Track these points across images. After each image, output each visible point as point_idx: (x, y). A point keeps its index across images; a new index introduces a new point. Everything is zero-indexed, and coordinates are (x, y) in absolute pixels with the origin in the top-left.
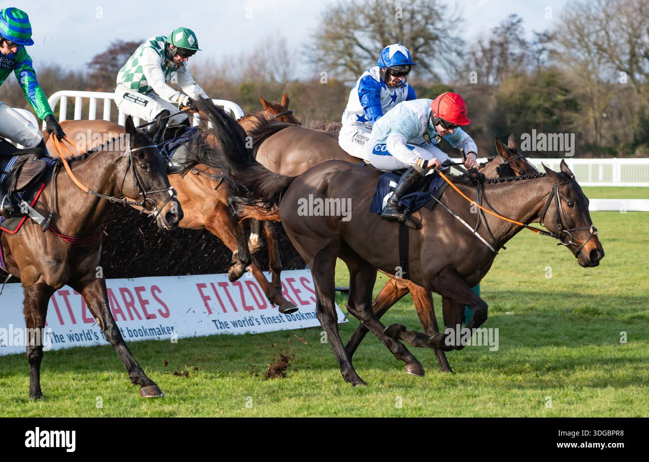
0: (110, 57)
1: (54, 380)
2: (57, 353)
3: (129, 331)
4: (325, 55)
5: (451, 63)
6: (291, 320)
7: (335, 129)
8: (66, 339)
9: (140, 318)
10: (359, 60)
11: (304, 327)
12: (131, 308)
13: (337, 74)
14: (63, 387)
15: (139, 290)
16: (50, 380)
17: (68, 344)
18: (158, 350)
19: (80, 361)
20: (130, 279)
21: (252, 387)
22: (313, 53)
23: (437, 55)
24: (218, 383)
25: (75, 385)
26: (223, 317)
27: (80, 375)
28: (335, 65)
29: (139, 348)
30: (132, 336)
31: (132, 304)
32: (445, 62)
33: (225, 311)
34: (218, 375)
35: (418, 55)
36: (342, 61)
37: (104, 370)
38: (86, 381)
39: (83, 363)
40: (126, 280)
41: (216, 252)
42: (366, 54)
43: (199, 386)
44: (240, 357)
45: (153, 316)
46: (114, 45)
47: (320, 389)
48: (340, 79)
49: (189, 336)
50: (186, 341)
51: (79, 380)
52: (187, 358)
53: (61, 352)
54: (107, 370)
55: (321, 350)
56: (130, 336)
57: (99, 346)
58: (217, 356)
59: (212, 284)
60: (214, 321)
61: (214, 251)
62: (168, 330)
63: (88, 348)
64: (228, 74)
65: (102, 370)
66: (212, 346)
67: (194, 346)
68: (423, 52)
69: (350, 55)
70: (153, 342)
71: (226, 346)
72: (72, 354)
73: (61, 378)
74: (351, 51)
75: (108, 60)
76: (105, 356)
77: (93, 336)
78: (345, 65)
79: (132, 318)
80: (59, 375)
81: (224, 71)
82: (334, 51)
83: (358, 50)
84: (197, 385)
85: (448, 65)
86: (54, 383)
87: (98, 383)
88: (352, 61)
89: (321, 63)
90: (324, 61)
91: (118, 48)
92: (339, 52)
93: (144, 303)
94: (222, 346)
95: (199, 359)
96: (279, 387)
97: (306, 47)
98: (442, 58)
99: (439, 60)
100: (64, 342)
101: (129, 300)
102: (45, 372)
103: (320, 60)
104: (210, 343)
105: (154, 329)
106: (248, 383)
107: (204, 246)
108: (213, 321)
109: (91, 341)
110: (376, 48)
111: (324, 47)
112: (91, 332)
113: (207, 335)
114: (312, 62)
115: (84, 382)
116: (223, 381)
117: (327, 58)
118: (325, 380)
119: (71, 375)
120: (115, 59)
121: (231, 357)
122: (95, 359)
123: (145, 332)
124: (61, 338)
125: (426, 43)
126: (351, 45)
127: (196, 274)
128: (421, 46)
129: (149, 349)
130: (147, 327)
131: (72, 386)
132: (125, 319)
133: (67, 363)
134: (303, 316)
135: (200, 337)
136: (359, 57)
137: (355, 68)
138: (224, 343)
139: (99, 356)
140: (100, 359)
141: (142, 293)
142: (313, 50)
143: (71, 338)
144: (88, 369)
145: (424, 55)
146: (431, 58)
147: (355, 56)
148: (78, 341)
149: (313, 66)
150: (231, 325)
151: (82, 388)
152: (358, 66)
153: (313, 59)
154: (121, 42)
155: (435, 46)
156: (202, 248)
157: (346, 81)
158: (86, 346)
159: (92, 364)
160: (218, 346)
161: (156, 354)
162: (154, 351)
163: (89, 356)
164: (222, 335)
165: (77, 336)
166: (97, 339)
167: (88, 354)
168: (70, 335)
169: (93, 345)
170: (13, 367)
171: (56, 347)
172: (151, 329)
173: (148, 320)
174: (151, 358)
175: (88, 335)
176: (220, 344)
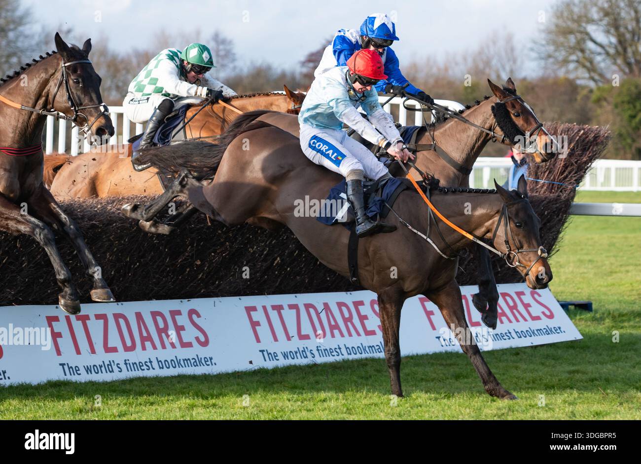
1: (268, 400)
2: (271, 372)
3: (347, 348)
4: (556, 51)
6: (521, 337)
7: (568, 131)
8: (280, 357)
9: (359, 334)
10: (592, 56)
11: (535, 344)
12: (349, 324)
13: (568, 72)
14: (278, 408)
15: (358, 304)
16: (263, 400)
17: (282, 362)
18: (378, 369)
19: (296, 381)
20: (349, 293)
21: (480, 409)
22: (543, 49)
24: (443, 405)
25: (290, 406)
27: (295, 396)
28: (566, 62)
29: (358, 366)
30: (350, 354)
31: (350, 319)
34: (443, 395)
36: (573, 57)
37: (321, 390)
38: (302, 402)
39: (298, 383)
40: (343, 293)
42: (599, 49)
43: (423, 408)
44: (466, 377)
45: (373, 333)
47: (554, 411)
48: (572, 76)
49: (411, 354)
51: (295, 401)
52: (409, 378)
53: (275, 371)
54: (324, 391)
55: (553, 369)
56: (348, 354)
57: (315, 365)
58: (441, 375)
63: (303, 366)
64: (450, 72)
65: (318, 391)
66: (437, 364)
67: (417, 365)
69: (583, 51)
70: (373, 360)
71: (450, 365)
72: (286, 373)
73: (275, 399)
74: (583, 46)
76: (322, 375)
77: (308, 354)
78: (577, 61)
79: (350, 335)
80: (274, 396)
81: (446, 69)
82: (564, 46)
83: (590, 45)
84: (421, 406)
86: (268, 404)
87: (314, 405)
88: (584, 58)
89: (551, 60)
90: (554, 57)
92: (570, 48)
93: (363, 318)
94: (447, 365)
95: (422, 379)
96: (509, 409)
97: (535, 42)
100: (278, 360)
101: (347, 315)
102: (259, 393)
103: (549, 56)
104: (434, 362)
105: (373, 346)
106: (476, 404)
108: (436, 338)
109: (306, 359)
110: (611, 43)
111: (554, 43)
112: (306, 350)
113: (431, 353)
114: (541, 58)
115: (299, 403)
116: (449, 402)
117: (557, 54)
118: (559, 401)
119: (286, 395)
121: (457, 377)
122: (312, 379)
123: (365, 350)
124: (275, 356)
126: (584, 40)
129: (368, 368)
130: (366, 344)
131: (288, 407)
132: (342, 335)
133: (282, 382)
134: (534, 333)
135: (423, 355)
136: (592, 53)
137: (588, 64)
138: (449, 362)
139: (315, 375)
140: (317, 378)
141: (360, 308)
142: (543, 45)
143: (285, 356)
144: (303, 389)
147: (588, 52)
148: (293, 359)
149: (543, 63)
151: (298, 409)
152: (591, 62)
153: (543, 55)
157: (578, 78)
158: (301, 364)
159: (308, 384)
160: (443, 365)
161: (376, 373)
162: (374, 370)
163: (304, 375)
164: (446, 353)
165: (291, 353)
166: (313, 357)
167: (304, 373)
168: (284, 352)
169: (309, 363)
170: (224, 387)
171: (270, 365)
172: (370, 346)
173: (367, 336)
174: (370, 377)
175: (303, 353)
176: (444, 363)
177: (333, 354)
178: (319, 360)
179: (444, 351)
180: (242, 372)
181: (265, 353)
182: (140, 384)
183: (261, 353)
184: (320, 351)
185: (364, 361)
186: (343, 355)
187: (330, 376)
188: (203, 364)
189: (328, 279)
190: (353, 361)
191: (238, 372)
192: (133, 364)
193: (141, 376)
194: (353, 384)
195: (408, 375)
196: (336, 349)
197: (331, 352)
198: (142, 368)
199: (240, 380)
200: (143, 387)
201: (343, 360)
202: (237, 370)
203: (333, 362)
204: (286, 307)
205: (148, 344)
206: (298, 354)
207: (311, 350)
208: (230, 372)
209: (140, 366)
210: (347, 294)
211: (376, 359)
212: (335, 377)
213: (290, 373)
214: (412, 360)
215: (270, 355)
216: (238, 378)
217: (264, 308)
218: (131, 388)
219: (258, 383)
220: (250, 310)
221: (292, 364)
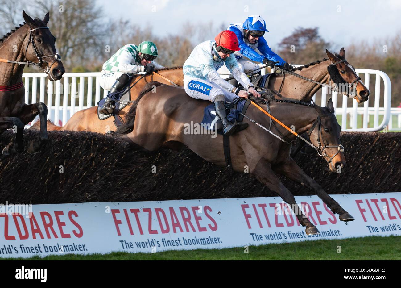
0: (294, 39)
2: (258, 248)
8: (264, 238)
9: (316, 224)
15: (315, 204)
17: (265, 242)
18: (329, 247)
19: (274, 254)
20: (309, 196)
26: (374, 224)
29: (315, 245)
33: (376, 220)
40: (306, 197)
41: (369, 178)
44: (386, 253)
45: (325, 223)
46: (297, 30)
49: (350, 237)
50: (349, 240)
52: (349, 253)
53: (261, 247)
56: (309, 237)
57: (287, 244)
58: (370, 251)
59: (367, 201)
60: (368, 227)
61: (368, 177)
62: (335, 233)
63: (279, 244)
64: (377, 51)
66: (367, 244)
67: (354, 245)
70: (325, 241)
71: (376, 245)
72: (268, 249)
75: (292, 42)
76: (291, 250)
77: (283, 236)
81: (374, 49)
91: (300, 33)
93: (318, 213)
94: (374, 244)
95: (357, 254)
100: (262, 240)
104: (365, 242)
105: (325, 232)
107: (361, 173)
109: (281, 240)
112: (281, 234)
113: (363, 237)
120: (297, 41)
121: (380, 253)
122: (284, 253)
124: (260, 238)
127: (355, 193)
129: (322, 246)
133: (265, 255)
135: (358, 238)
138: (375, 243)
139: (287, 251)
140: (288, 252)
141: (317, 206)
143: (267, 237)
148: (273, 239)
150: (380, 230)
154: (302, 28)
156: (360, 175)
158: (278, 243)
159: (282, 256)
160: (371, 245)
161: (327, 250)
162: (326, 248)
163: (280, 250)
164: (374, 237)
165: (271, 236)
166: (286, 239)
167: (279, 249)
168: (267, 235)
169: (283, 242)
170: (227, 257)
171: (257, 243)
172: (323, 232)
173: (322, 225)
174: (323, 252)
175: (279, 236)
176: (372, 243)
177: (299, 236)
178: (290, 240)
179: (372, 236)
180: (239, 248)
181: (254, 235)
182: (172, 255)
183: (251, 235)
184: (290, 235)
185: (319, 242)
186: (305, 237)
187: (297, 251)
188: (199, 243)
189: (296, 187)
190: (312, 241)
191: (236, 248)
192: (168, 242)
193: (173, 249)
194: (312, 257)
195: (348, 251)
196: (301, 233)
197: (297, 235)
198: (174, 244)
199: (237, 253)
200: (174, 257)
201: (305, 240)
202: (236, 246)
203: (299, 242)
204: (268, 205)
205: (177, 229)
206: (276, 237)
207: (284, 234)
208: (231, 247)
209: (172, 243)
210: (308, 197)
211: (327, 240)
212: (300, 252)
213: (270, 249)
214: (350, 241)
215: (257, 237)
216: (236, 252)
217: (254, 206)
218: (166, 258)
219: (250, 255)
220: (244, 207)
221: (271, 243)
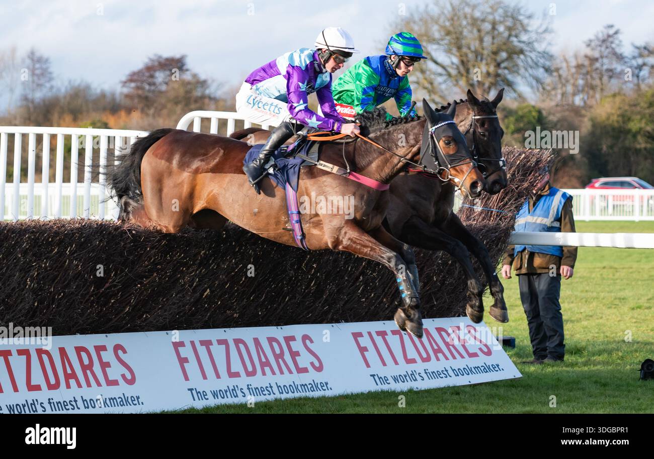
3: (278, 387)
5: (538, 80)
6: (458, 375)
8: (210, 396)
9: (290, 372)
12: (280, 360)
15: (289, 339)
20: (279, 327)
23: (522, 71)
26: (382, 372)
30: (282, 393)
31: (281, 355)
32: (530, 79)
33: (384, 364)
35: (500, 71)
42: (440, 70)
45: (305, 370)
49: (345, 394)
50: (344, 398)
56: (280, 393)
59: (369, 332)
60: (373, 376)
62: (322, 387)
67: (355, 404)
68: (505, 68)
70: (308, 399)
77: (239, 393)
79: (281, 372)
85: (534, 83)
88: (425, 79)
93: (294, 354)
98: (527, 75)
99: (523, 77)
100: (207, 399)
101: (278, 351)
104: (372, 401)
105: (305, 385)
108: (371, 375)
110: (453, 63)
112: (236, 388)
113: (366, 392)
123: (297, 388)
125: (509, 58)
128: (503, 61)
129: (306, 408)
132: (273, 373)
134: (471, 370)
135: (358, 394)
141: (292, 343)
143: (215, 395)
145: (506, 72)
146: (516, 75)
147: (428, 73)
148: (223, 398)
150: (391, 380)
155: (520, 60)
165: (221, 392)
172: (303, 385)
173: (300, 374)
175: (233, 391)
177: (264, 392)
181: (194, 392)
184: (251, 390)
186: (274, 394)
190: (286, 401)
196: (267, 387)
197: (262, 391)
198: (67, 407)
201: (277, 399)
204: (214, 342)
206: (228, 393)
207: (241, 389)
209: (64, 405)
214: (347, 400)
215: (199, 394)
217: (192, 343)
